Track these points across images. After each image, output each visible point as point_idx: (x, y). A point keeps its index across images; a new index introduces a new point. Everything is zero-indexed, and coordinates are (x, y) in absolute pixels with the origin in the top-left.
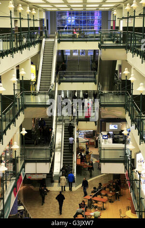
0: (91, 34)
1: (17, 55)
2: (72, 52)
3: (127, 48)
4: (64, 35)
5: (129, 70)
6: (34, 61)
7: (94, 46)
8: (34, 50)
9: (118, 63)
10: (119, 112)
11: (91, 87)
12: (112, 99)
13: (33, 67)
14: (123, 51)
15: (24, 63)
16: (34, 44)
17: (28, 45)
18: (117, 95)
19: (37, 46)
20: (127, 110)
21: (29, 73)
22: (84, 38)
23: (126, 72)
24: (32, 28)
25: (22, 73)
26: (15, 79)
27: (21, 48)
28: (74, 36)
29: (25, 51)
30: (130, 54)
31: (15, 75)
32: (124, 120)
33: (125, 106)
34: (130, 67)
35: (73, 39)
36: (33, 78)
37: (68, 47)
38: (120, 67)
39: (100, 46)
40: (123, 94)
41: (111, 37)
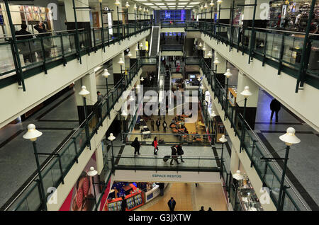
0: (180, 23)
1: (138, 35)
2: (169, 33)
3: (201, 31)
4: (164, 24)
5: (203, 44)
6: (148, 39)
7: (182, 30)
8: (147, 33)
9: (196, 40)
10: (196, 68)
11: (179, 54)
12: (192, 61)
13: (147, 43)
14: (199, 33)
15: (142, 40)
16: (147, 29)
17: (144, 30)
18: (195, 58)
19: (149, 30)
20: (201, 67)
21: (145, 46)
22: (176, 26)
23: (200, 45)
24: (146, 20)
25: (141, 45)
26: (137, 49)
27: (140, 32)
28: (170, 24)
29: (142, 33)
30: (203, 35)
31: (137, 47)
32: (199, 73)
33: (200, 65)
34: (203, 42)
35: (170, 26)
36: (147, 49)
37: (166, 30)
38: (197, 42)
39: (185, 30)
40: (198, 58)
41: (192, 25)
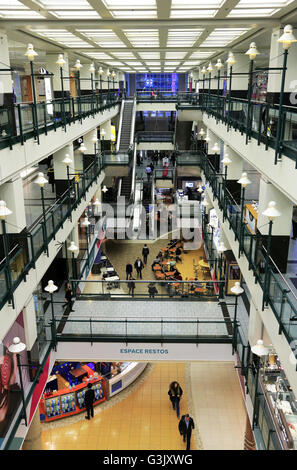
0: (168, 96)
1: (98, 116)
2: (150, 113)
3: (203, 109)
4: (142, 96)
5: (205, 130)
6: (114, 121)
7: (171, 107)
8: (114, 111)
9: (195, 124)
10: (195, 171)
11: (168, 146)
12: (188, 159)
13: (113, 128)
14: (199, 112)
15: (104, 124)
16: (114, 105)
17: (108, 107)
18: (193, 154)
19: (117, 107)
20: (202, 168)
21: (110, 134)
22: (162, 100)
23: (202, 132)
24: (112, 90)
25: (102, 133)
26: (95, 139)
27: (101, 109)
28: (152, 98)
29: (105, 112)
30: (205, 115)
31: (96, 135)
32: (199, 179)
33: (200, 165)
34: (205, 128)
35: (151, 100)
36: (113, 138)
37: (145, 107)
38: (196, 127)
39: (177, 107)
40: (199, 154)
41: (188, 99)
